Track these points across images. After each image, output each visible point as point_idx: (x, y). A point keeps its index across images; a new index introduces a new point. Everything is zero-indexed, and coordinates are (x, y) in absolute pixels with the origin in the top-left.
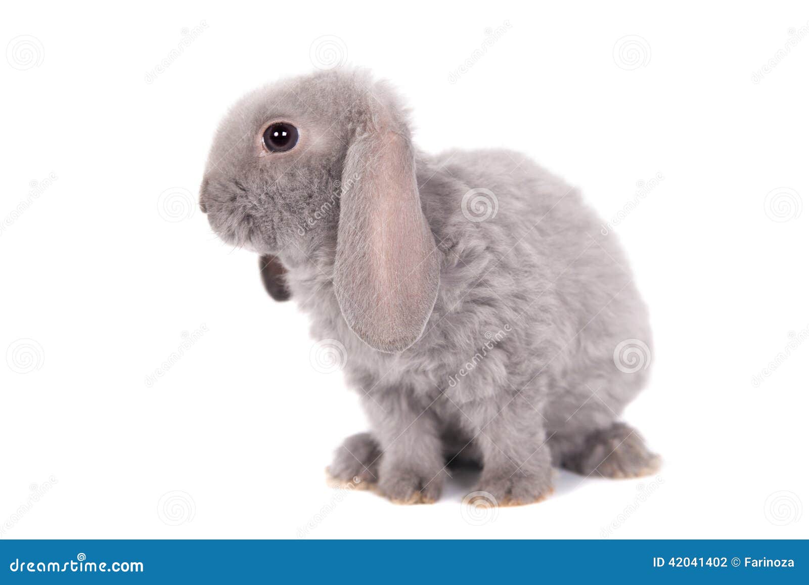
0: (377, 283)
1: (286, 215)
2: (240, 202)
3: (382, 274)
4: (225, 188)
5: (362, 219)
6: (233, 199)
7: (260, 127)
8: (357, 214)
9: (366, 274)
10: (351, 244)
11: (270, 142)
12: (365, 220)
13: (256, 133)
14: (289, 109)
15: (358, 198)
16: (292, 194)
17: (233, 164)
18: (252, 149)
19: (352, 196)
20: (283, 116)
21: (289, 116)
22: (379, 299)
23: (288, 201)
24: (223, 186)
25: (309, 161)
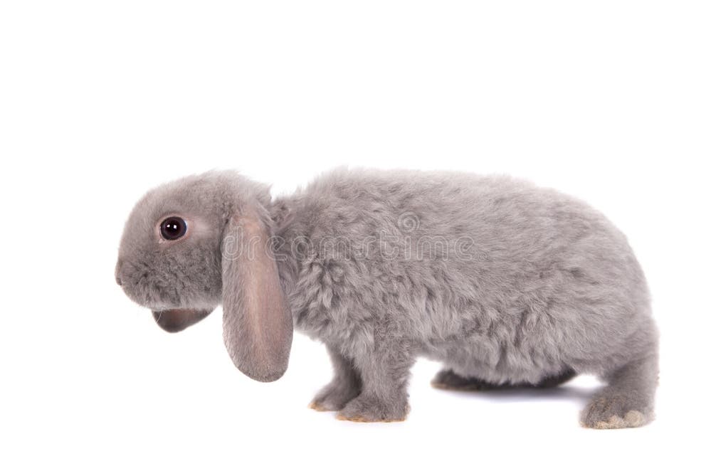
0: (253, 337)
1: (188, 283)
2: (150, 278)
3: (257, 328)
4: (137, 269)
5: (239, 291)
6: (146, 275)
7: (157, 220)
8: (236, 288)
9: (245, 330)
10: (233, 309)
11: (166, 232)
12: (241, 291)
13: (155, 226)
14: (178, 207)
15: (236, 276)
16: (191, 268)
17: (140, 250)
18: (152, 237)
19: (231, 274)
20: (174, 212)
21: (178, 213)
22: (255, 348)
23: (188, 274)
24: (136, 267)
25: (199, 244)
